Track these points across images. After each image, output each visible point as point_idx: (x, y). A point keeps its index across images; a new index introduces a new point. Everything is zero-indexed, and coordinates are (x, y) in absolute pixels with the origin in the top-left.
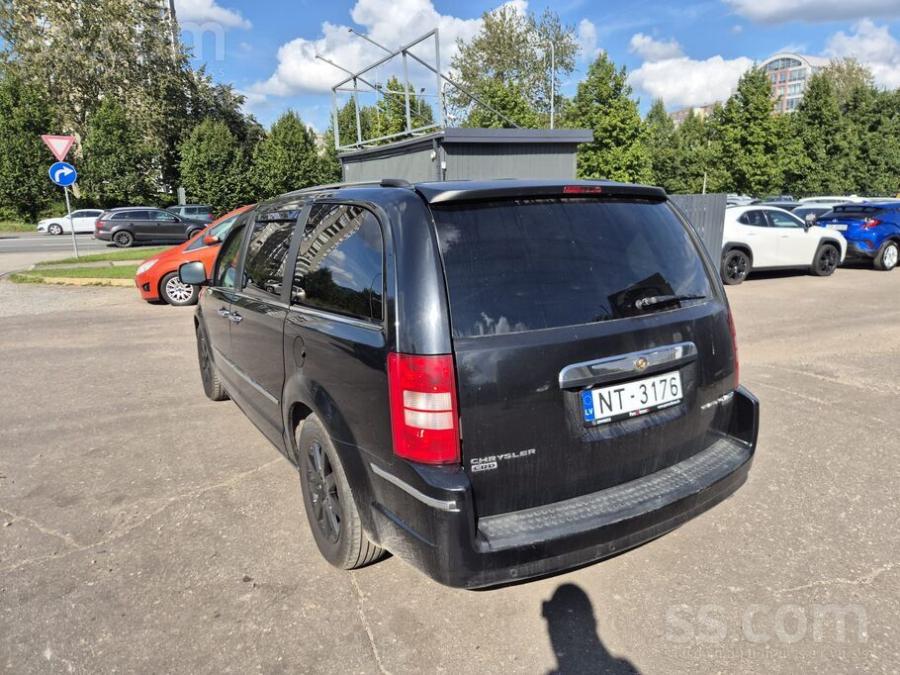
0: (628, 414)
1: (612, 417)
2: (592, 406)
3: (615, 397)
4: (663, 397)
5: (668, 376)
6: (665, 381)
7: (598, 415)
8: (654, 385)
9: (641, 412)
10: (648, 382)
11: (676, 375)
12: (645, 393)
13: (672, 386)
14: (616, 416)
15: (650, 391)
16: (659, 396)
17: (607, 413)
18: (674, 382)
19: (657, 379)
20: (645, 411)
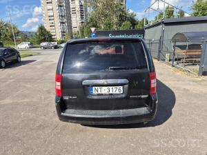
0: (102, 94)
2: (92, 90)
3: (99, 89)
4: (115, 92)
6: (117, 88)
7: (94, 93)
11: (122, 87)
12: (109, 90)
14: (99, 94)
18: (120, 89)
19: (114, 87)
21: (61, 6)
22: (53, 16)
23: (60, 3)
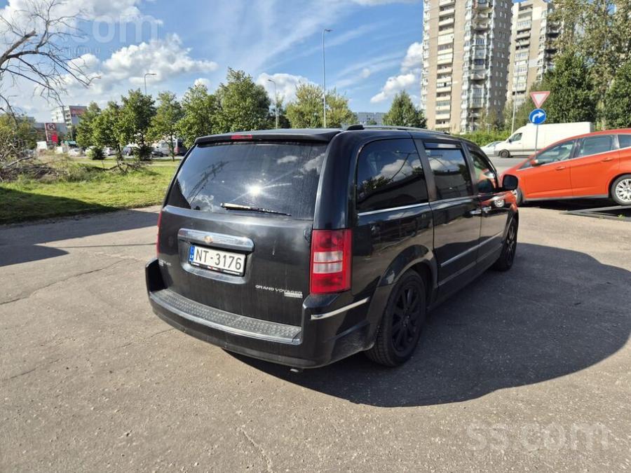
0: (207, 266)
1: (200, 264)
2: (193, 254)
3: (204, 254)
4: (229, 267)
5: (236, 256)
6: (233, 258)
7: (195, 260)
8: (225, 257)
9: (214, 269)
10: (222, 254)
11: (243, 257)
12: (218, 259)
13: (237, 263)
14: (202, 265)
15: (222, 260)
16: (227, 265)
17: (198, 261)
18: (239, 261)
19: (228, 254)
20: (216, 269)
21: (480, 32)
22: (450, 65)
23: (480, 21)
